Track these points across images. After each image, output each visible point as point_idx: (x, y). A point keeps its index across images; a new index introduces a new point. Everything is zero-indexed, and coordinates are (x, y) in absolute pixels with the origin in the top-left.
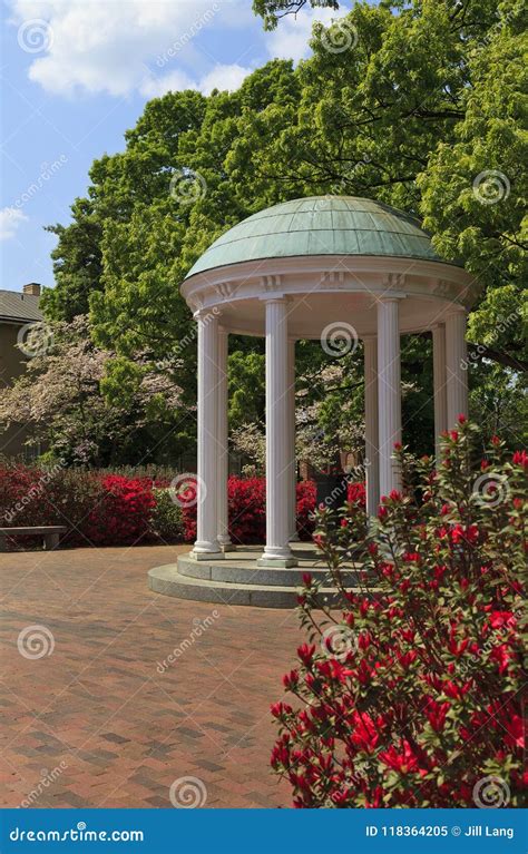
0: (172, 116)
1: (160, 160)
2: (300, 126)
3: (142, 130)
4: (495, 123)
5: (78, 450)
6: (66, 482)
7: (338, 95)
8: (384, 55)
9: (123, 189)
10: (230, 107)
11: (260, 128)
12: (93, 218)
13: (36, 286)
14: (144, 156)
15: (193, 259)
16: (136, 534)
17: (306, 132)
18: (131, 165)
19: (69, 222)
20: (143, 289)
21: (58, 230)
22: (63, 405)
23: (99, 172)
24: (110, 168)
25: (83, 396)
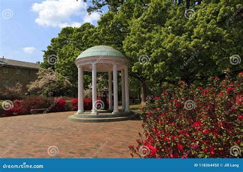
0: (67, 31)
1: (65, 39)
2: (97, 33)
3: (62, 33)
4: (138, 33)
5: (49, 94)
6: (48, 100)
7: (105, 27)
8: (114, 21)
9: (58, 44)
10: (78, 30)
11: (89, 33)
12: (52, 49)
13: (39, 62)
14: (62, 38)
15: (77, 56)
16: (62, 110)
17: (98, 34)
18: (59, 40)
19: (47, 50)
20: (67, 62)
21: (44, 51)
22: (46, 85)
23: (53, 41)
24: (55, 40)
25: (50, 83)
